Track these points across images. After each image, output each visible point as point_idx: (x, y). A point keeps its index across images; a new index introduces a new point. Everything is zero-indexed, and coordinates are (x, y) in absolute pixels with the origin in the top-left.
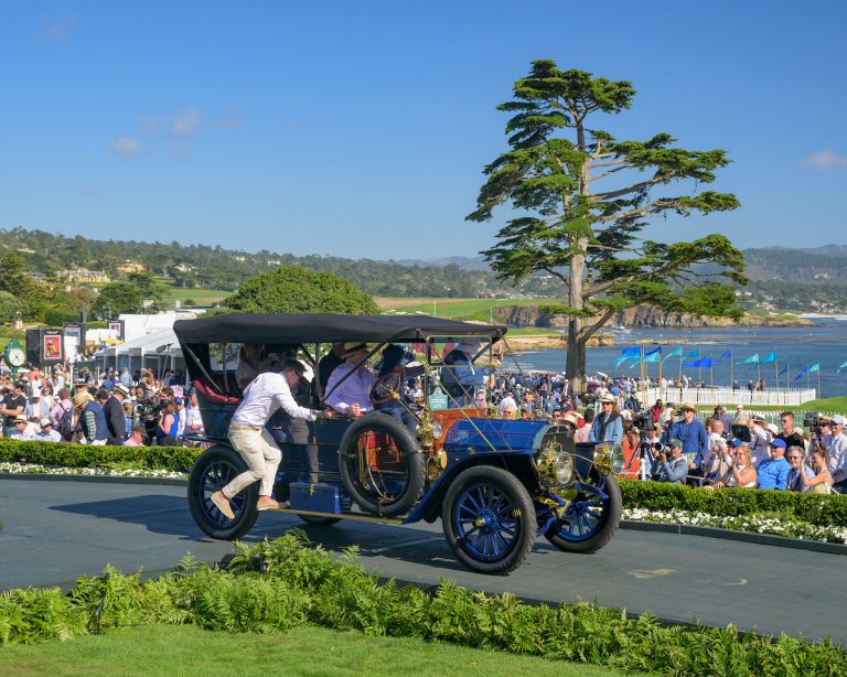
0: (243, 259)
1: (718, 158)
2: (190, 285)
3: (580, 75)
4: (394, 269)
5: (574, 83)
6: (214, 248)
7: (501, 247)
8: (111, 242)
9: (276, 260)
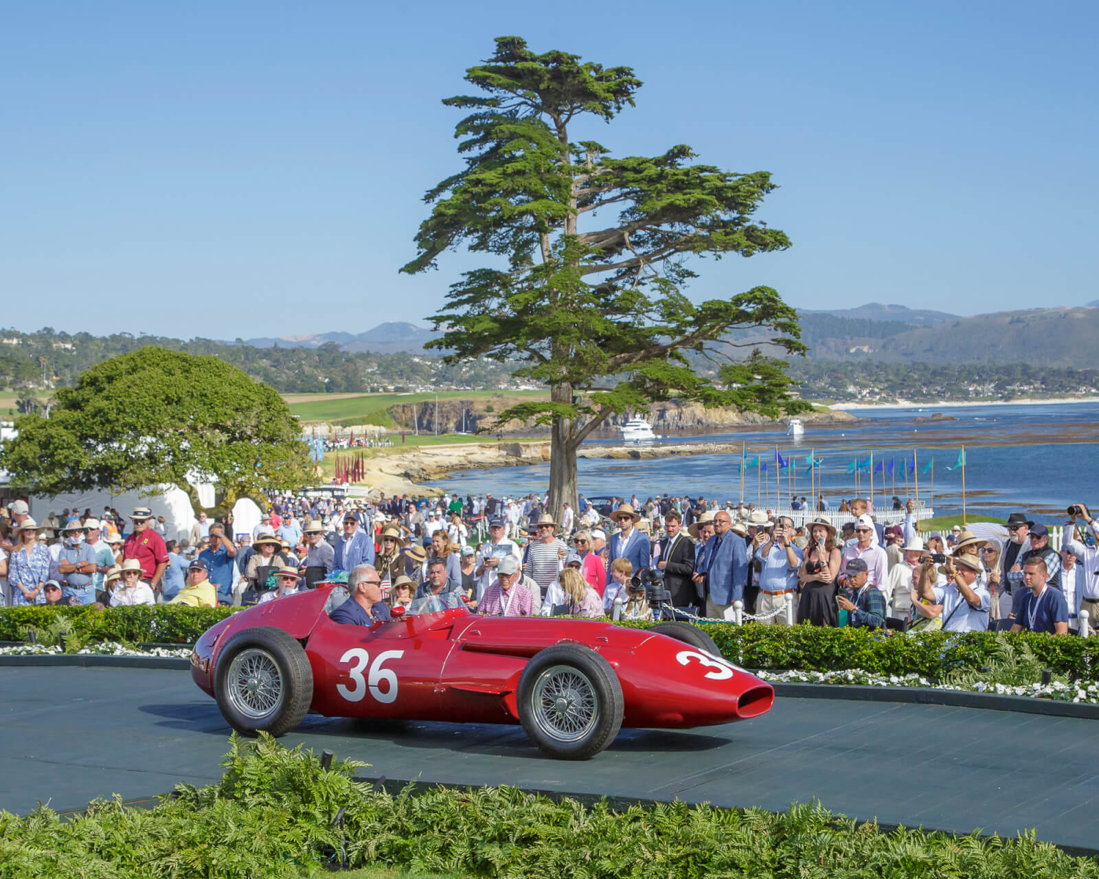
0: (15, 341)
1: (763, 182)
3: (565, 59)
5: (555, 69)
7: (449, 311)
9: (64, 340)
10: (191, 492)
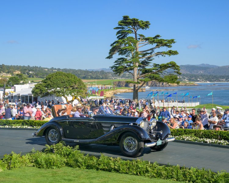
0: (47, 70)
1: (172, 41)
2: (33, 77)
3: (136, 20)
4: (87, 72)
5: (134, 22)
6: (39, 67)
7: (115, 66)
8: (12, 66)
9: (55, 70)
10: (66, 98)
